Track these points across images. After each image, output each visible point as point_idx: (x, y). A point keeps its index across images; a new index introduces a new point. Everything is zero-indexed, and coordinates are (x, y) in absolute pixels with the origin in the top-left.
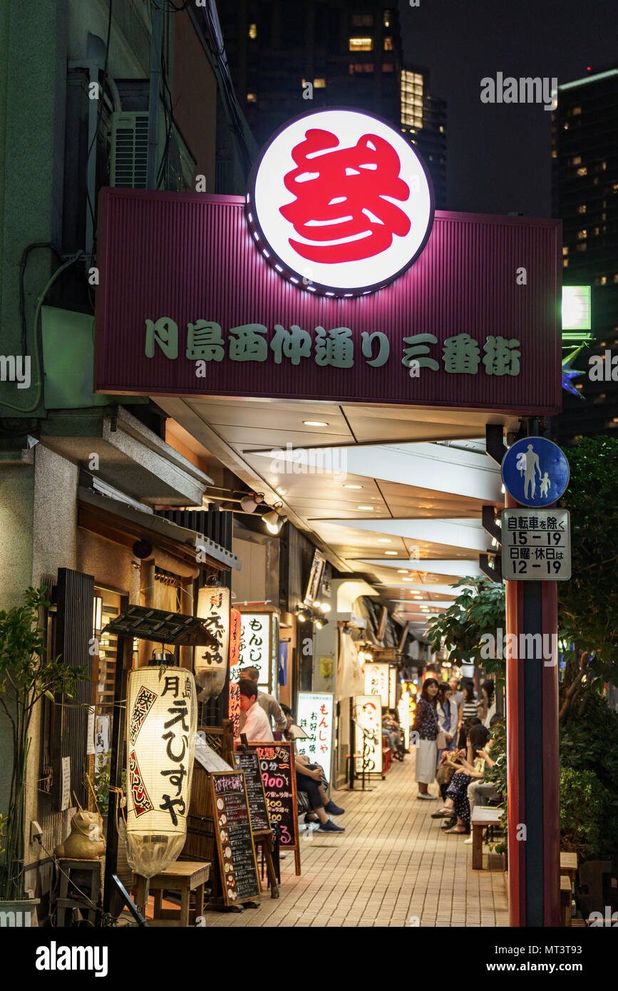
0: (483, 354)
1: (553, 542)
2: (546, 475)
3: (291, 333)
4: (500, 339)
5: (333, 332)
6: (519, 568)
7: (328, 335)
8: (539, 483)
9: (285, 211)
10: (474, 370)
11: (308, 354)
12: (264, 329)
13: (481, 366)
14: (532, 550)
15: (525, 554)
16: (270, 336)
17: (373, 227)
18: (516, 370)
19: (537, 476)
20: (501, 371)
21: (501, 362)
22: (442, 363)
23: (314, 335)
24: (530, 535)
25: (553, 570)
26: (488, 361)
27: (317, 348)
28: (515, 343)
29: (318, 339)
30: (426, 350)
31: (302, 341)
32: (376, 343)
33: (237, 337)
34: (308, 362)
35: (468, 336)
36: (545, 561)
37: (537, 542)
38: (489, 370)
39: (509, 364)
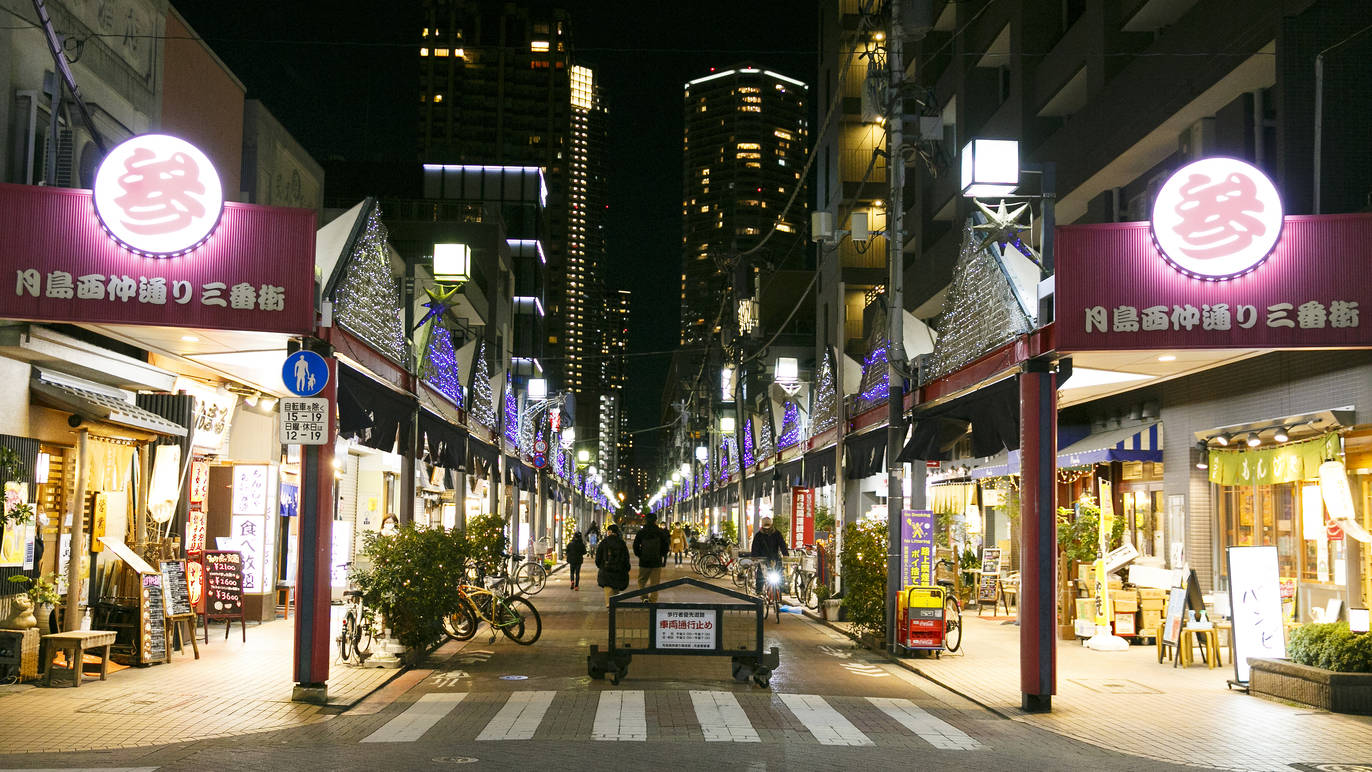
0: (258, 296)
1: (316, 419)
2: (313, 375)
3: (122, 281)
4: (270, 286)
5: (152, 281)
6: (291, 436)
7: (149, 282)
8: (307, 381)
9: (120, 201)
10: (251, 306)
11: (134, 295)
12: (103, 278)
13: (257, 304)
14: (301, 424)
15: (296, 427)
16: (106, 283)
17: (180, 213)
18: (281, 307)
19: (306, 376)
20: (270, 307)
21: (271, 301)
22: (229, 302)
23: (138, 282)
24: (299, 415)
25: (315, 437)
26: (261, 301)
27: (140, 290)
28: (281, 289)
29: (141, 285)
30: (218, 293)
31: (130, 286)
32: (183, 289)
33: (83, 283)
34: (133, 300)
35: (247, 285)
36: (310, 431)
37: (305, 419)
38: (262, 307)
39: (277, 303)
